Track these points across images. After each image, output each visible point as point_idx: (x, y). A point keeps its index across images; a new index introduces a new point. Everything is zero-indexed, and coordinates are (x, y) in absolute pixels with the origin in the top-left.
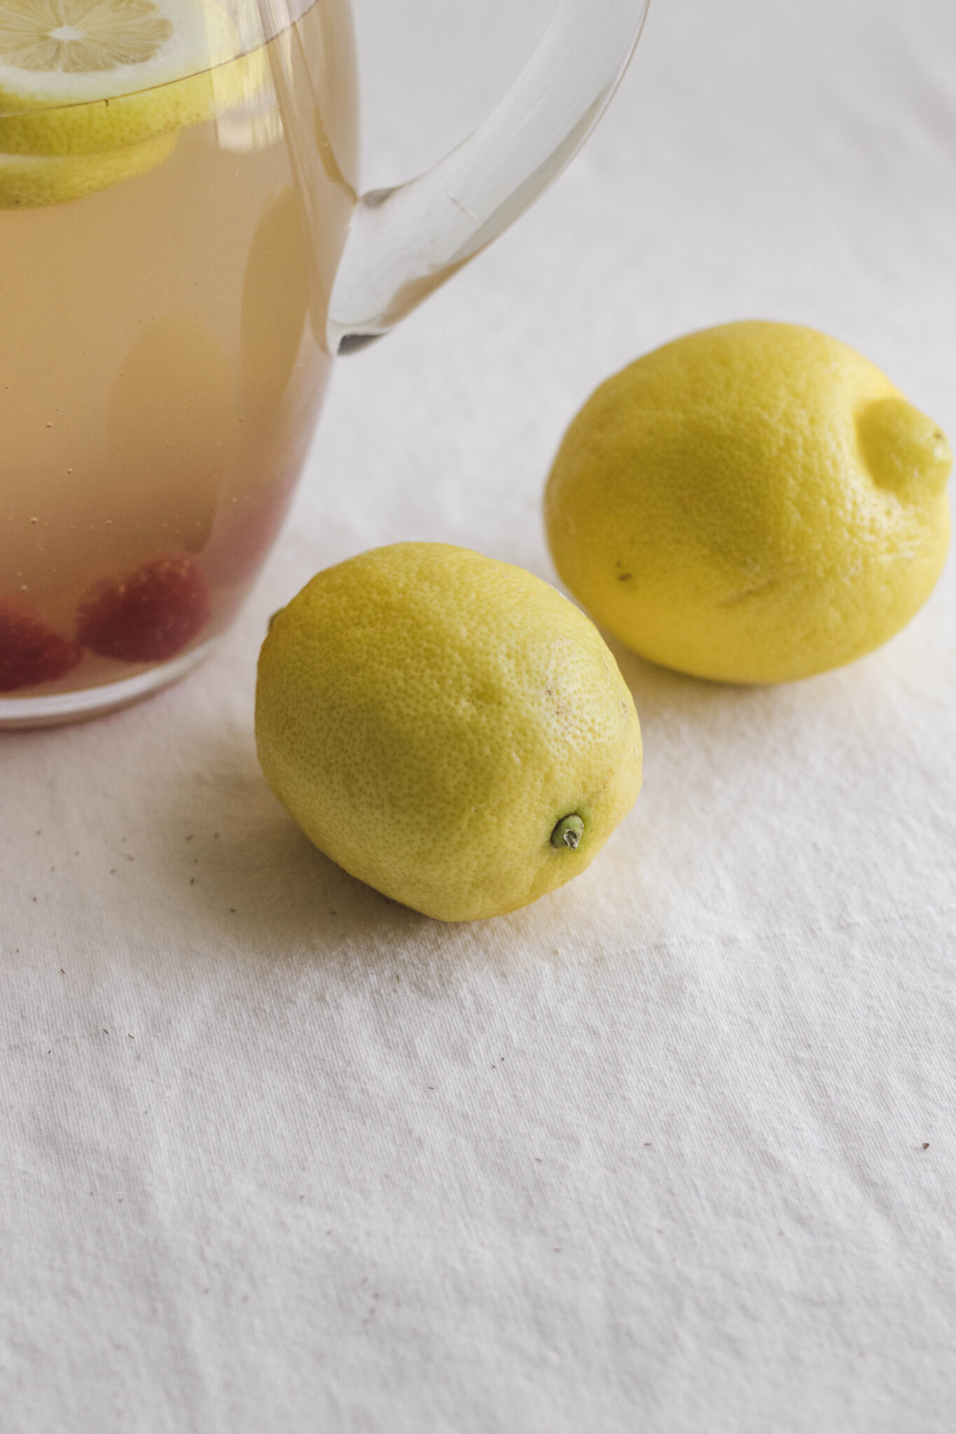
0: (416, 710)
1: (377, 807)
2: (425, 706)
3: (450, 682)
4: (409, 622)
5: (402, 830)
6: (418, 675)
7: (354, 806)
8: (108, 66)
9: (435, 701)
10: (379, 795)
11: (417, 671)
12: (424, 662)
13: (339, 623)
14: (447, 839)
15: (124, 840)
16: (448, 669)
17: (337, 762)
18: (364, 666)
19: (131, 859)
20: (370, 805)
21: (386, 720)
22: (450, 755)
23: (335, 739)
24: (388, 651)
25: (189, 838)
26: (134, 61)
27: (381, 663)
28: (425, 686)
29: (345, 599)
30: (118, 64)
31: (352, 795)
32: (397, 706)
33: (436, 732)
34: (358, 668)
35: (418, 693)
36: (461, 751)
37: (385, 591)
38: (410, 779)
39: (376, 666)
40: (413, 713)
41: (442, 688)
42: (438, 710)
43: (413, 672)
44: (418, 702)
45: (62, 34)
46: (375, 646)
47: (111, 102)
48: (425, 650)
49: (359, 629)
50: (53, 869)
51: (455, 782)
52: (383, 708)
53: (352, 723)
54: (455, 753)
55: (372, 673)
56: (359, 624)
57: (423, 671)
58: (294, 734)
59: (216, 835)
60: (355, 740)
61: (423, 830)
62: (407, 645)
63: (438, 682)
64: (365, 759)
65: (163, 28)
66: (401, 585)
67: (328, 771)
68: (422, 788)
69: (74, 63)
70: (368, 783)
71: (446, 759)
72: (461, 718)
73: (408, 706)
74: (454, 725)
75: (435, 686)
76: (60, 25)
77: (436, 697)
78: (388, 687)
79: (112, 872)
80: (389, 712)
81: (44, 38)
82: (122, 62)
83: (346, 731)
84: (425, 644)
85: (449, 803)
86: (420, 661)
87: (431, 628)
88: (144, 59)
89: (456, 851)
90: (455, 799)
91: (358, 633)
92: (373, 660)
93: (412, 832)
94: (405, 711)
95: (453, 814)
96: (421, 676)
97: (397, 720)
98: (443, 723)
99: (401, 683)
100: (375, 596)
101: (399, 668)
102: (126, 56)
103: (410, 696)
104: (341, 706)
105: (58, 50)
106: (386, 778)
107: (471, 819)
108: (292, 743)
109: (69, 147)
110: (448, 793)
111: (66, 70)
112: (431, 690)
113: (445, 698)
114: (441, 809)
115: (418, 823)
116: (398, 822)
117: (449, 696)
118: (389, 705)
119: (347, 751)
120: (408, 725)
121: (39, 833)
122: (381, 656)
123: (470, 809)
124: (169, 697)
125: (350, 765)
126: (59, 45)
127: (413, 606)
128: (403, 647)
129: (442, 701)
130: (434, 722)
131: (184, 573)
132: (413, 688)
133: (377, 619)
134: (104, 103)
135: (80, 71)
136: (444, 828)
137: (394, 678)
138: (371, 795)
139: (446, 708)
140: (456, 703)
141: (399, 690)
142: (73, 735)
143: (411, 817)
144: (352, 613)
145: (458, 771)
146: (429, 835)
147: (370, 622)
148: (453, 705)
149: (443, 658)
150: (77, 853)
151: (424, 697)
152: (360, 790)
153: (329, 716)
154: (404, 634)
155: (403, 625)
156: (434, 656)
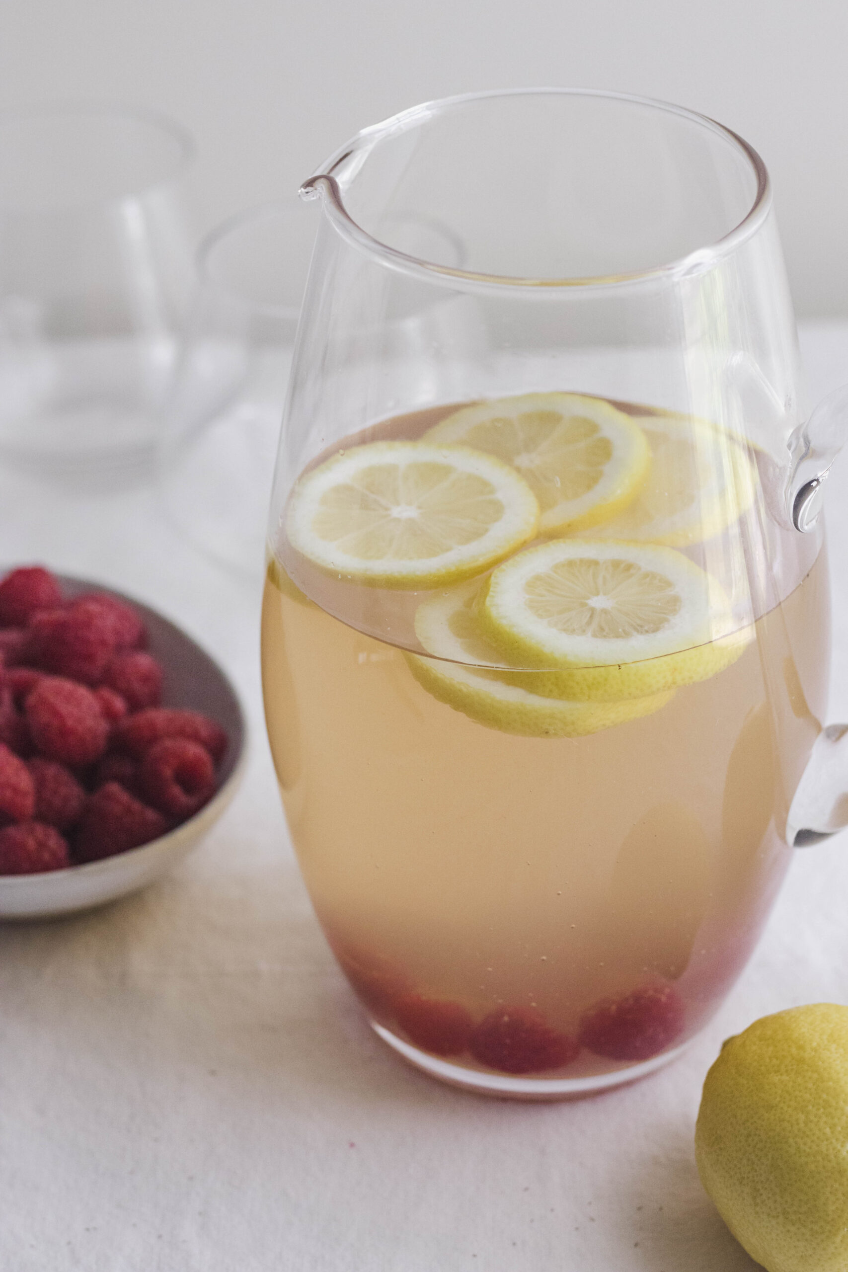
0: (810, 1148)
1: (774, 1217)
2: (818, 1146)
3: (839, 1129)
4: (815, 1076)
5: (791, 1238)
6: (816, 1120)
7: (757, 1213)
8: (626, 635)
9: (825, 1143)
10: (776, 1209)
11: (815, 1117)
12: (822, 1110)
13: (763, 1068)
14: (824, 1249)
15: (590, 1203)
16: (839, 1119)
17: (748, 1178)
18: (777, 1106)
19: (592, 1220)
20: (769, 1215)
21: (787, 1152)
22: (832, 1186)
23: (749, 1160)
24: (796, 1097)
25: (640, 1209)
26: (647, 632)
27: (789, 1106)
28: (820, 1130)
29: (771, 1048)
30: (635, 633)
31: (756, 1205)
32: (796, 1143)
33: (824, 1167)
34: (773, 1107)
35: (814, 1134)
36: (841, 1184)
37: (801, 1048)
38: (800, 1200)
39: (785, 1108)
40: (808, 1150)
41: (832, 1133)
42: (827, 1150)
43: (812, 1118)
44: (813, 1141)
45: (598, 602)
46: (787, 1092)
47: (622, 667)
48: (824, 1101)
49: (777, 1076)
50: (532, 1221)
51: (834, 1208)
52: (786, 1142)
53: (762, 1150)
54: (836, 1185)
55: (782, 1113)
56: (778, 1071)
57: (820, 1117)
58: (721, 1149)
59: (661, 1209)
60: (763, 1164)
61: (807, 1240)
62: (811, 1095)
63: (831, 1128)
64: (768, 1179)
65: (673, 604)
66: (814, 1044)
67: (741, 1183)
68: (809, 1208)
69: (602, 629)
70: (769, 1198)
71: (829, 1189)
72: (844, 1159)
73: (805, 1144)
74: (838, 1164)
75: (828, 1130)
76: (597, 594)
77: (827, 1140)
78: (792, 1126)
79: (577, 1229)
80: (790, 1146)
81: (583, 605)
82: (638, 631)
83: (757, 1156)
84: (824, 1096)
85: (828, 1223)
86: (818, 1109)
87: (831, 1083)
88: (655, 630)
89: (830, 1259)
90: (833, 1220)
91: (776, 1079)
92: (784, 1102)
93: (798, 1240)
94: (802, 1146)
95: (830, 1231)
96: (818, 1121)
97: (795, 1154)
98: (830, 1161)
99: (802, 1125)
100: (794, 1051)
101: (803, 1113)
102: (641, 626)
103: (808, 1136)
104: (755, 1135)
105: (591, 617)
106: (782, 1197)
107: (844, 1237)
108: (718, 1155)
109: (589, 697)
110: (828, 1215)
111: (594, 636)
112: (824, 1134)
113: (834, 1141)
114: (822, 1227)
115: (803, 1234)
116: (788, 1231)
117: (837, 1140)
118: (791, 1141)
119: (756, 1171)
120: (803, 1158)
121: (526, 1189)
122: (790, 1100)
123: (844, 1229)
124: (644, 1086)
125: (757, 1182)
126: (593, 611)
127: (820, 1063)
128: (807, 1096)
129: (831, 1143)
130: (823, 1159)
131: (664, 999)
132: (811, 1130)
133: (792, 1070)
134: (618, 667)
135: (605, 637)
136: (822, 1241)
137: (797, 1120)
138: (770, 1208)
139: (834, 1149)
140: (842, 1146)
141: (799, 1130)
142: (566, 1110)
143: (798, 1229)
144: (774, 1061)
145: (837, 1199)
146: (811, 1244)
147: (787, 1071)
148: (839, 1147)
149: (836, 1109)
150: (552, 1210)
151: (818, 1138)
152: (763, 1202)
153: (746, 1141)
154: (810, 1085)
155: (810, 1078)
156: (830, 1106)
